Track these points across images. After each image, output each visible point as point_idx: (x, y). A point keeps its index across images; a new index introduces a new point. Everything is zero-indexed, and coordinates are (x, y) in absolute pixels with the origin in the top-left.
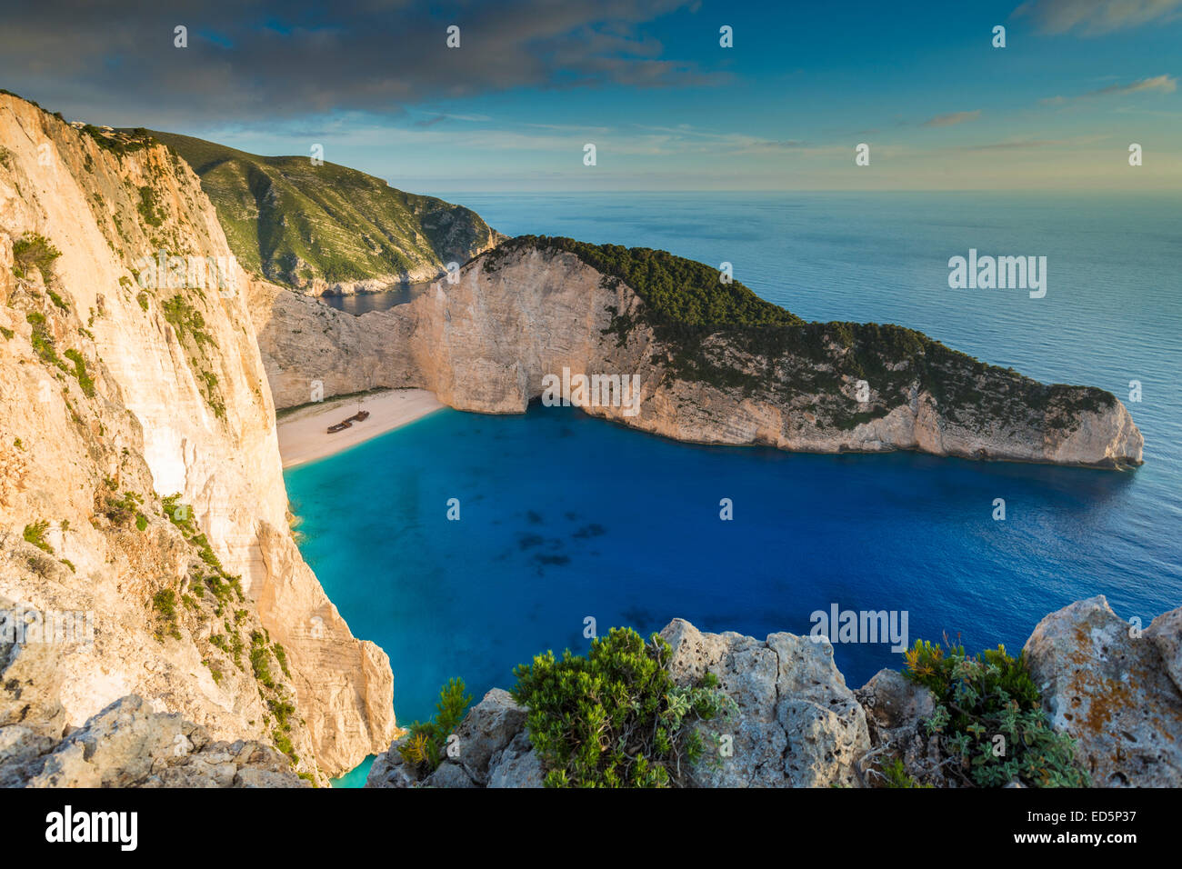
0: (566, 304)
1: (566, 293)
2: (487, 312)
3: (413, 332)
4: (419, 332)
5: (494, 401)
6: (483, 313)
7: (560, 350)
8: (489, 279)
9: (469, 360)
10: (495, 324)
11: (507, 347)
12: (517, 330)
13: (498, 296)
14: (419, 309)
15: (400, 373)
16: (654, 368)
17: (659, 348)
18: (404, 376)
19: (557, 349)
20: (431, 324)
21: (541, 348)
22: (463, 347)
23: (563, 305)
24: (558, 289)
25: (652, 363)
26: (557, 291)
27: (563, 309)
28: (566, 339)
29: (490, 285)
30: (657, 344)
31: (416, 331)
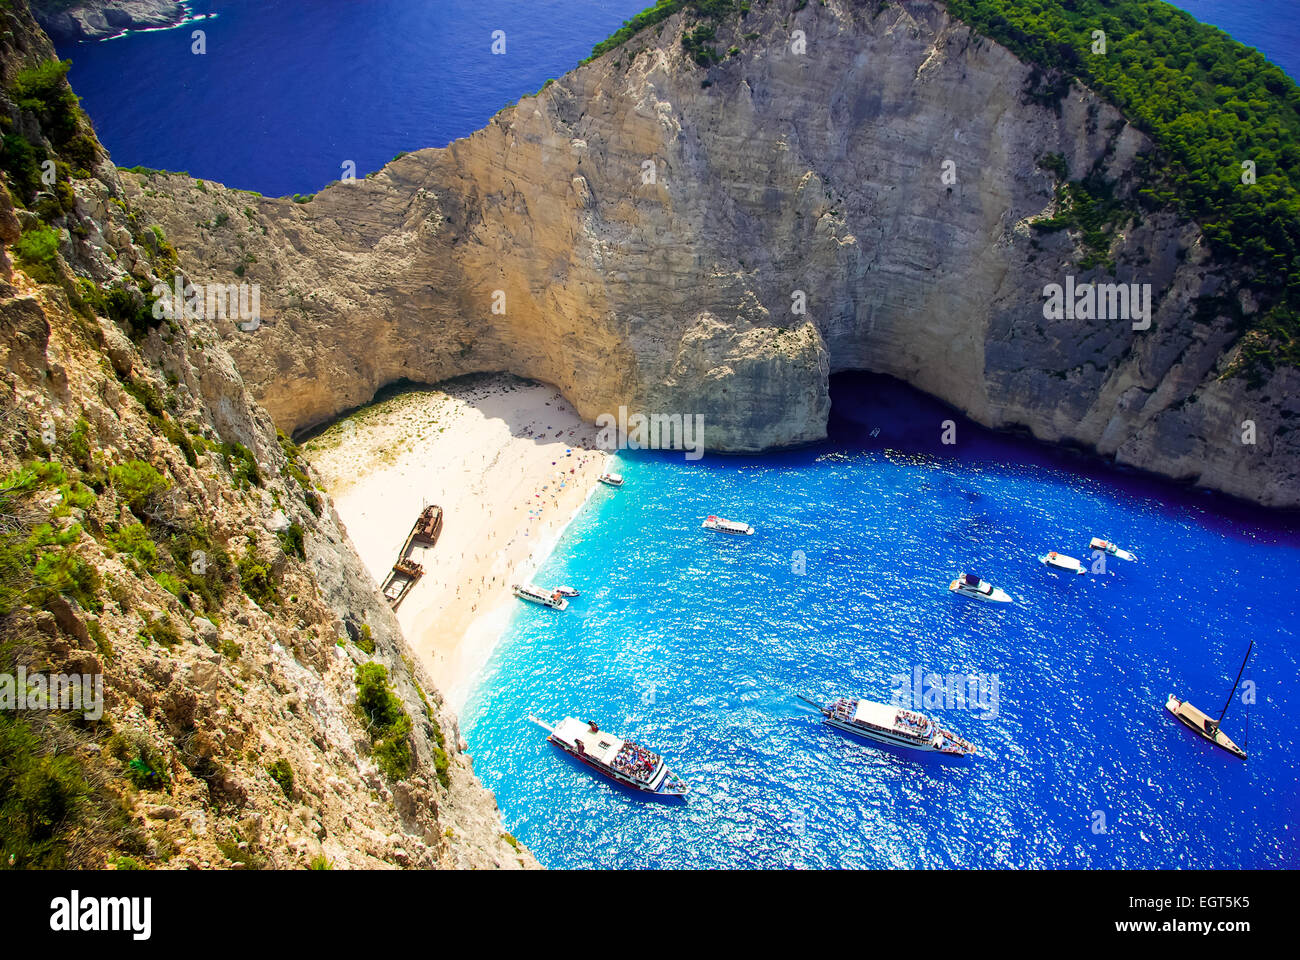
0: (920, 146)
1: (921, 118)
2: (705, 180)
3: (466, 230)
4: (487, 229)
5: (756, 423)
6: (694, 184)
7: (909, 271)
8: (705, 85)
9: (669, 318)
10: (731, 213)
11: (772, 275)
12: (800, 226)
13: (735, 134)
14: (476, 165)
15: (444, 342)
16: (1200, 331)
17: (1217, 280)
18: (456, 348)
19: (898, 268)
20: (526, 212)
21: (860, 271)
22: (649, 282)
23: (911, 152)
24: (897, 106)
25: (1199, 318)
26: (895, 110)
27: (912, 160)
28: (926, 244)
29: (711, 101)
30: (1212, 267)
31: (478, 229)
